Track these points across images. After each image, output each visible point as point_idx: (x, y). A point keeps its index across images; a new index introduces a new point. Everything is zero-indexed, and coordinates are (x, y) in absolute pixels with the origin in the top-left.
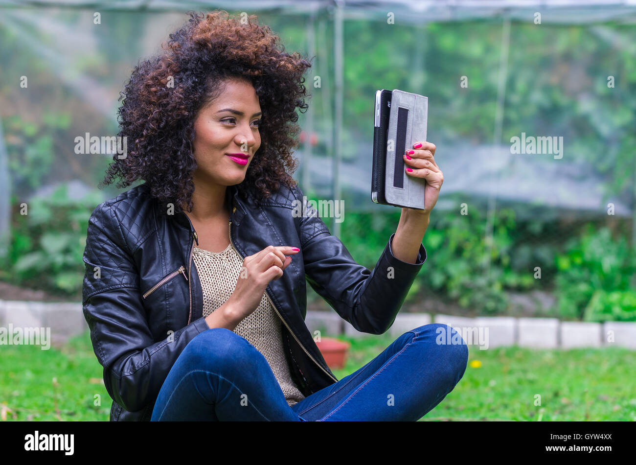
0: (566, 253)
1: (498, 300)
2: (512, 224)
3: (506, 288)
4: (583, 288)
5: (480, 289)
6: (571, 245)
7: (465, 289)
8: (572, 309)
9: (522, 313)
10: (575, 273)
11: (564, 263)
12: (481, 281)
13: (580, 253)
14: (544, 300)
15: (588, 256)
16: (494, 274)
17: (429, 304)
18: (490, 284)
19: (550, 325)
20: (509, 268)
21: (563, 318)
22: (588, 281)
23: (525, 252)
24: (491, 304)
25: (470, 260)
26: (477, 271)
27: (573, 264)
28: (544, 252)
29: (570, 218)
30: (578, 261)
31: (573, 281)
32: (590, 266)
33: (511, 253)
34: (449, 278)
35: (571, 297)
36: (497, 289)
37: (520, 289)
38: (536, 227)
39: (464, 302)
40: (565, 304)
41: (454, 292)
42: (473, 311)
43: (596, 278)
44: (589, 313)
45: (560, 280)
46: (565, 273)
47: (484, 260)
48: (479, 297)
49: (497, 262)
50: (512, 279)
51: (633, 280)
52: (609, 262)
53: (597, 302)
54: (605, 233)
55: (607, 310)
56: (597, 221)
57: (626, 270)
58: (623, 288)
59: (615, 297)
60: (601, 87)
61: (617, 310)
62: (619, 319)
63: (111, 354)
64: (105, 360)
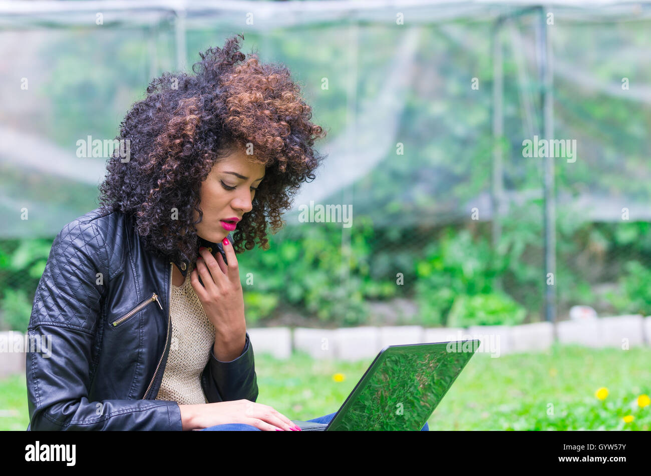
0: (425, 259)
1: (357, 310)
2: (369, 230)
3: (367, 298)
4: (445, 294)
5: (338, 300)
6: (431, 250)
7: (324, 301)
8: (434, 315)
9: (384, 322)
10: (437, 279)
11: (424, 269)
12: (340, 292)
13: (439, 257)
14: (405, 308)
15: (449, 261)
16: (354, 284)
17: (288, 318)
18: (350, 295)
19: (413, 334)
20: (368, 278)
21: (425, 325)
22: (450, 286)
23: (383, 261)
24: (351, 315)
25: (328, 271)
26: (335, 282)
27: (434, 271)
28: (404, 259)
29: (428, 222)
30: (439, 266)
31: (434, 287)
32: (451, 272)
33: (370, 261)
34: (306, 290)
35: (433, 304)
36: (357, 299)
37: (380, 299)
38: (394, 234)
39: (324, 314)
40: (428, 311)
41: (313, 305)
42: (333, 322)
43: (459, 283)
44: (453, 318)
45: (421, 287)
46: (428, 280)
47: (342, 270)
48: (339, 308)
49: (356, 272)
50: (373, 289)
51: (496, 283)
52: (471, 266)
53: (460, 307)
54: (465, 237)
55: (471, 315)
56: (457, 225)
57: (488, 273)
58: (486, 291)
59: (478, 301)
60: (453, 87)
61: (482, 315)
62: (483, 324)
63: (48, 397)
64: (40, 402)
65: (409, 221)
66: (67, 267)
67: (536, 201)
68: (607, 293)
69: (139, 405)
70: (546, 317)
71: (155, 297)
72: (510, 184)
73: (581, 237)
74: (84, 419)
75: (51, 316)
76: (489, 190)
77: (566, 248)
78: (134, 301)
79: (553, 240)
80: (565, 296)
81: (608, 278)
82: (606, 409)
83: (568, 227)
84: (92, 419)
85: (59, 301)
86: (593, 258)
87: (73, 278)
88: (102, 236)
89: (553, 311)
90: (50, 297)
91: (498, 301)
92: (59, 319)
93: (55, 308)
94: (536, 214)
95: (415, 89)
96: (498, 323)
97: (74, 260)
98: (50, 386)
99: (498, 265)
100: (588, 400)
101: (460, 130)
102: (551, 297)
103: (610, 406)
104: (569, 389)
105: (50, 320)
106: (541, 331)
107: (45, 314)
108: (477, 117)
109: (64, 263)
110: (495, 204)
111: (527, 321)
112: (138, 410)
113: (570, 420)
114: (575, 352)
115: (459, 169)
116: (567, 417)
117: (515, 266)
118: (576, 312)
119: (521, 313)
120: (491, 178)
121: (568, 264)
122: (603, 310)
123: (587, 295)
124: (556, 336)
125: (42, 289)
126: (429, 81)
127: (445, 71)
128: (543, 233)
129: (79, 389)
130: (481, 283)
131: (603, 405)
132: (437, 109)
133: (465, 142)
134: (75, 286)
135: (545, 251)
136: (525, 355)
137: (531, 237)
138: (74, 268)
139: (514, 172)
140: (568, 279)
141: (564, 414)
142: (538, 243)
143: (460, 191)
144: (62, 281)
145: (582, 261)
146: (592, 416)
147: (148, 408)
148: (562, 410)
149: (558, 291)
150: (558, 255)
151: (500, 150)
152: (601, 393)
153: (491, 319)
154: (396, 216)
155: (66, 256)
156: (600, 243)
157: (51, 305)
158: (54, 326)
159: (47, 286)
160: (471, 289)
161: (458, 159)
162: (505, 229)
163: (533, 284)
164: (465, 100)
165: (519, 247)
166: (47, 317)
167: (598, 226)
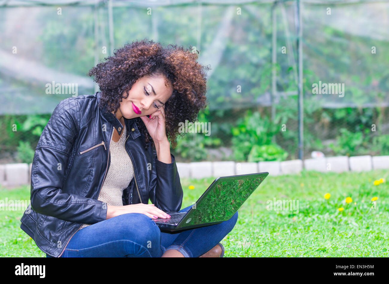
0: (236, 126)
1: (202, 153)
2: (207, 112)
3: (206, 146)
4: (247, 144)
5: (192, 147)
6: (239, 122)
7: (184, 148)
8: (242, 156)
9: (215, 159)
10: (242, 137)
11: (236, 132)
12: (192, 143)
13: (244, 126)
14: (226, 152)
15: (248, 128)
16: (199, 139)
18: (197, 145)
19: (230, 165)
21: (236, 161)
22: (249, 141)
24: (198, 155)
26: (190, 138)
27: (241, 132)
28: (225, 127)
29: (238, 107)
30: (243, 130)
31: (241, 141)
32: (249, 133)
35: (240, 149)
36: (201, 147)
37: (213, 147)
38: (221, 113)
39: (184, 155)
40: (238, 153)
42: (189, 159)
43: (252, 139)
44: (250, 157)
45: (234, 141)
46: (237, 137)
48: (192, 152)
50: (209, 142)
51: (273, 138)
52: (260, 130)
53: (254, 152)
54: (257, 115)
55: (260, 155)
56: (253, 109)
57: (269, 134)
58: (268, 143)
59: (264, 148)
60: (251, 37)
61: (265, 155)
62: (266, 160)
63: (40, 184)
64: (36, 186)
65: (228, 107)
66: (59, 119)
67: (293, 97)
68: (329, 144)
69: (87, 201)
70: (298, 157)
71: (103, 143)
72: (280, 88)
73: (316, 115)
74: (57, 201)
75: (48, 143)
76: (269, 91)
77: (309, 121)
78: (92, 143)
79: (302, 116)
80: (309, 145)
81: (331, 137)
82: (329, 204)
83: (310, 110)
84: (61, 202)
85: (53, 135)
86: (323, 126)
87: (61, 125)
88: (79, 106)
89: (302, 153)
90: (49, 134)
91: (274, 148)
92: (52, 145)
93: (50, 139)
94: (293, 104)
95: (231, 39)
96: (274, 160)
97: (62, 116)
98: (42, 179)
99: (274, 129)
100: (320, 199)
101: (255, 60)
102: (302, 146)
103: (332, 202)
104: (310, 194)
105: (47, 145)
106: (296, 164)
107: (45, 142)
108: (264, 53)
109: (57, 117)
110: (272, 98)
111: (289, 159)
112: (86, 203)
114: (313, 175)
115: (254, 80)
116: (310, 208)
117: (284, 129)
118: (314, 154)
119: (286, 155)
120: (271, 85)
121: (310, 129)
122: (328, 153)
123: (320, 145)
124: (303, 166)
125: (46, 130)
126: (239, 35)
127: (247, 29)
128: (297, 113)
129: (57, 183)
130: (265, 138)
132: (243, 48)
133: (257, 66)
134: (62, 129)
135: (299, 122)
136: (287, 176)
137: (291, 115)
138: (62, 120)
139: (283, 81)
140: (310, 136)
141: (308, 206)
142: (295, 118)
143: (254, 91)
144: (55, 126)
145: (317, 128)
146: (322, 208)
147: (91, 203)
148: (307, 205)
149: (305, 143)
150: (305, 124)
151: (275, 70)
152: (327, 196)
153: (270, 157)
154: (222, 104)
155: (59, 113)
156: (326, 119)
157: (48, 138)
158: (48, 148)
159: (48, 128)
160: (259, 142)
161: (253, 75)
162: (278, 111)
163: (292, 139)
164: (257, 44)
165: (285, 120)
166: (46, 143)
167: (326, 110)
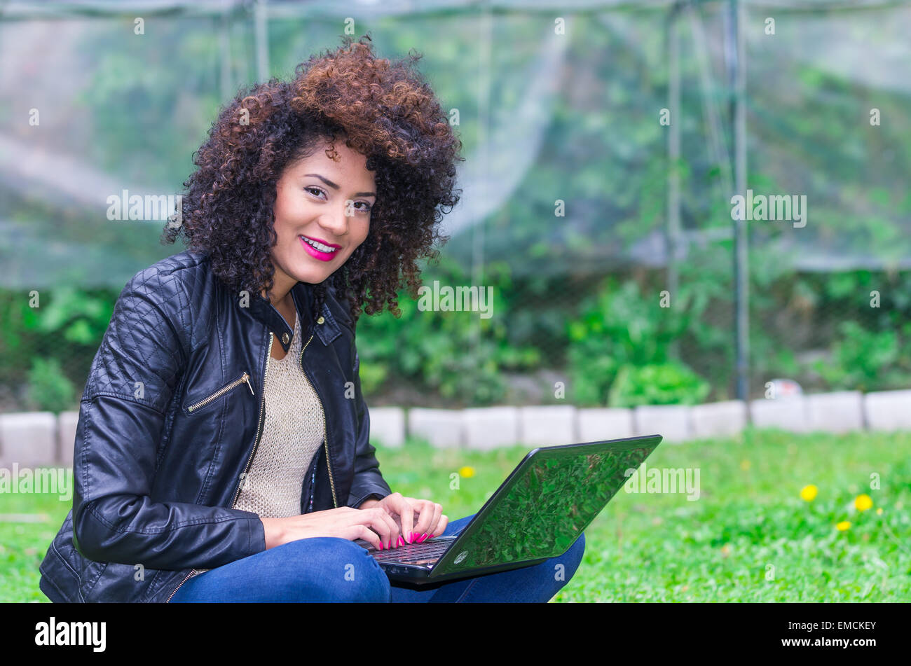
0: (579, 318)
1: (491, 384)
2: (506, 281)
3: (503, 368)
4: (605, 363)
5: (466, 372)
6: (586, 307)
7: (448, 372)
8: (592, 392)
9: (525, 400)
10: (594, 344)
11: (578, 332)
12: (469, 361)
13: (598, 316)
14: (555, 381)
15: (610, 321)
16: (486, 351)
17: (400, 394)
18: (481, 364)
19: (563, 415)
20: (505, 342)
21: (578, 403)
22: (610, 353)
23: (525, 321)
24: (483, 391)
25: (454, 334)
26: (462, 347)
27: (590, 332)
28: (551, 318)
29: (583, 270)
30: (597, 327)
31: (591, 355)
32: (613, 334)
33: (508, 320)
34: (424, 358)
35: (590, 376)
36: (490, 370)
37: (521, 369)
38: (539, 285)
39: (448, 389)
40: (583, 386)
41: (433, 376)
42: (460, 400)
43: (621, 349)
44: (616, 396)
45: (574, 354)
46: (581, 344)
47: (472, 332)
48: (467, 382)
49: (488, 335)
50: (511, 357)
51: (672, 349)
52: (639, 327)
53: (625, 381)
54: (631, 289)
55: (639, 391)
56: (620, 273)
57: (661, 337)
58: (659, 360)
59: (648, 373)
60: (617, 94)
61: (652, 391)
62: (655, 402)
63: (99, 487)
64: (90, 492)
65: (558, 269)
66: (140, 326)
67: (723, 243)
68: (814, 362)
69: (213, 514)
70: (736, 395)
72: (690, 221)
73: (782, 288)
74: (145, 527)
75: (114, 385)
76: (662, 228)
77: (762, 304)
78: (217, 382)
79: (745, 294)
80: (762, 366)
81: (817, 343)
82: (814, 513)
83: (764, 276)
84: (154, 528)
86: (797, 317)
87: (146, 340)
88: (187, 293)
89: (746, 386)
90: (114, 362)
91: (673, 373)
92: (125, 390)
93: (119, 375)
94: (722, 261)
95: (565, 96)
96: (674, 402)
98: (104, 474)
99: (674, 325)
100: (791, 502)
101: (625, 150)
102: (744, 367)
103: (820, 509)
104: (766, 488)
105: (112, 390)
106: (729, 412)
107: (106, 382)
108: (645, 134)
110: (670, 246)
111: (711, 399)
112: (212, 520)
113: (768, 527)
114: (775, 439)
115: (623, 201)
116: (765, 522)
117: (696, 327)
118: (774, 388)
119: (703, 389)
120: (665, 213)
121: (765, 324)
122: (811, 385)
123: (790, 365)
124: (749, 418)
126: (584, 87)
127: (605, 73)
128: (732, 284)
129: (140, 484)
130: (652, 348)
131: (810, 507)
132: (596, 122)
133: (632, 166)
134: (147, 350)
135: (735, 306)
136: (709, 443)
137: (716, 289)
138: (149, 328)
139: (695, 205)
140: (764, 343)
141: (760, 519)
142: (727, 297)
143: (625, 229)
144: (130, 342)
145: (782, 321)
146: (796, 522)
147: (224, 520)
148: (757, 515)
149: (752, 361)
150: (753, 312)
151: (676, 177)
152: (809, 493)
153: (665, 396)
154: (543, 262)
156: (806, 298)
157: (115, 372)
158: (117, 398)
160: (638, 358)
161: (622, 189)
162: (683, 280)
163: (719, 350)
164: (631, 112)
165: (701, 302)
166: (109, 386)
167: (805, 276)
